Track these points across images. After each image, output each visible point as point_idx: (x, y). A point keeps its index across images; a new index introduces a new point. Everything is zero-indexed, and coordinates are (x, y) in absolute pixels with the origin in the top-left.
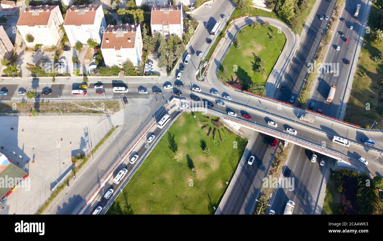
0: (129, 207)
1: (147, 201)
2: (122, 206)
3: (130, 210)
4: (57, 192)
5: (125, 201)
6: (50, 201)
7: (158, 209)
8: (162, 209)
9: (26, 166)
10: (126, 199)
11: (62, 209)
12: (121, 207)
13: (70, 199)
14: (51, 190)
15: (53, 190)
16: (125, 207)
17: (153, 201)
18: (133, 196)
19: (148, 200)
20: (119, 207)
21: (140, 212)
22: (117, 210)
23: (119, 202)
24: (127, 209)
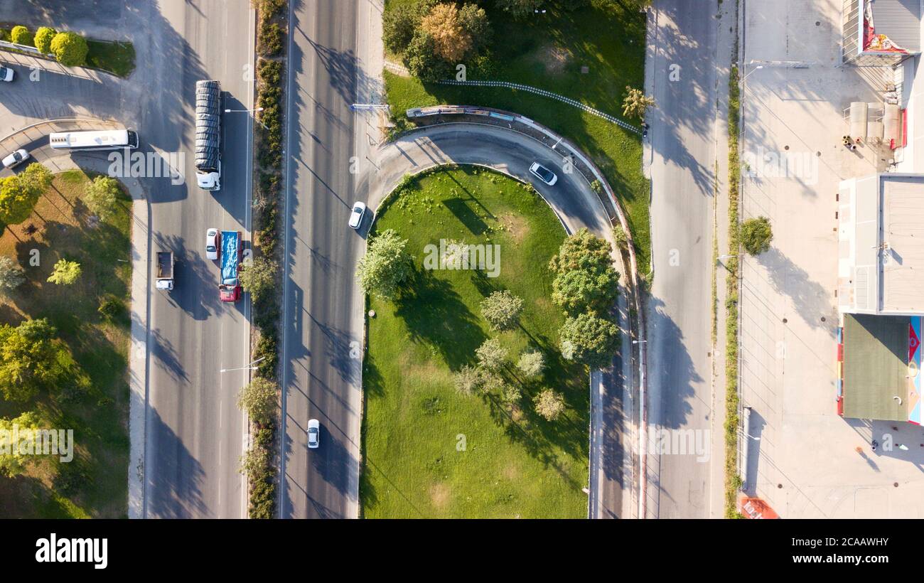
0: (547, 460)
1: (517, 497)
2: (563, 457)
3: (540, 456)
4: (733, 412)
5: (563, 470)
6: (730, 384)
7: (481, 491)
8: (476, 496)
9: (868, 433)
10: (564, 474)
11: (689, 380)
12: (565, 453)
13: (689, 409)
14: (750, 409)
15: (747, 413)
16: (556, 457)
17: (506, 503)
18: (555, 491)
19: (516, 501)
20: (570, 450)
21: (517, 464)
22: (569, 442)
23: (577, 459)
24: (549, 454)
